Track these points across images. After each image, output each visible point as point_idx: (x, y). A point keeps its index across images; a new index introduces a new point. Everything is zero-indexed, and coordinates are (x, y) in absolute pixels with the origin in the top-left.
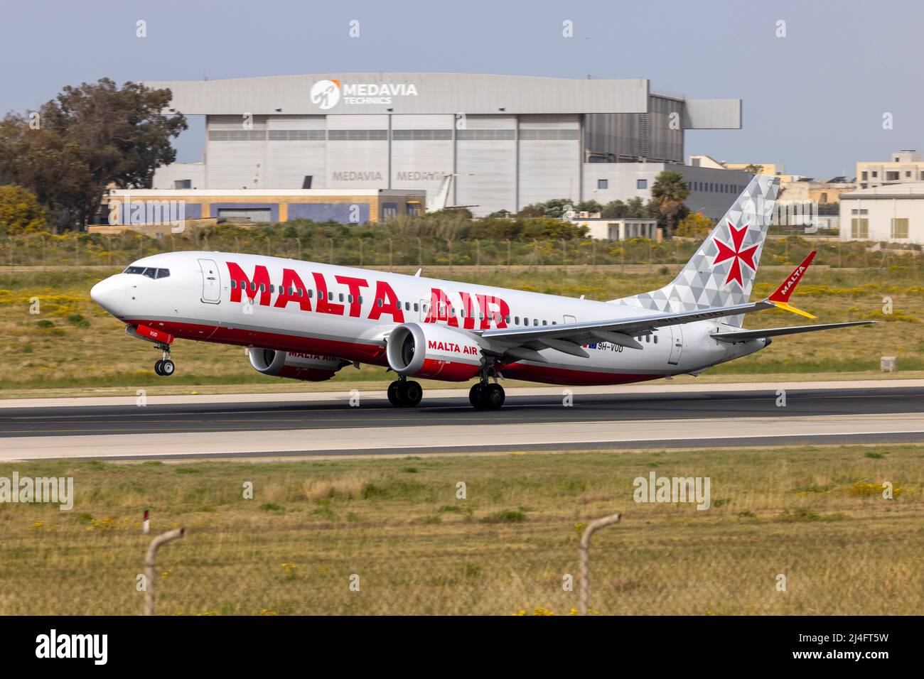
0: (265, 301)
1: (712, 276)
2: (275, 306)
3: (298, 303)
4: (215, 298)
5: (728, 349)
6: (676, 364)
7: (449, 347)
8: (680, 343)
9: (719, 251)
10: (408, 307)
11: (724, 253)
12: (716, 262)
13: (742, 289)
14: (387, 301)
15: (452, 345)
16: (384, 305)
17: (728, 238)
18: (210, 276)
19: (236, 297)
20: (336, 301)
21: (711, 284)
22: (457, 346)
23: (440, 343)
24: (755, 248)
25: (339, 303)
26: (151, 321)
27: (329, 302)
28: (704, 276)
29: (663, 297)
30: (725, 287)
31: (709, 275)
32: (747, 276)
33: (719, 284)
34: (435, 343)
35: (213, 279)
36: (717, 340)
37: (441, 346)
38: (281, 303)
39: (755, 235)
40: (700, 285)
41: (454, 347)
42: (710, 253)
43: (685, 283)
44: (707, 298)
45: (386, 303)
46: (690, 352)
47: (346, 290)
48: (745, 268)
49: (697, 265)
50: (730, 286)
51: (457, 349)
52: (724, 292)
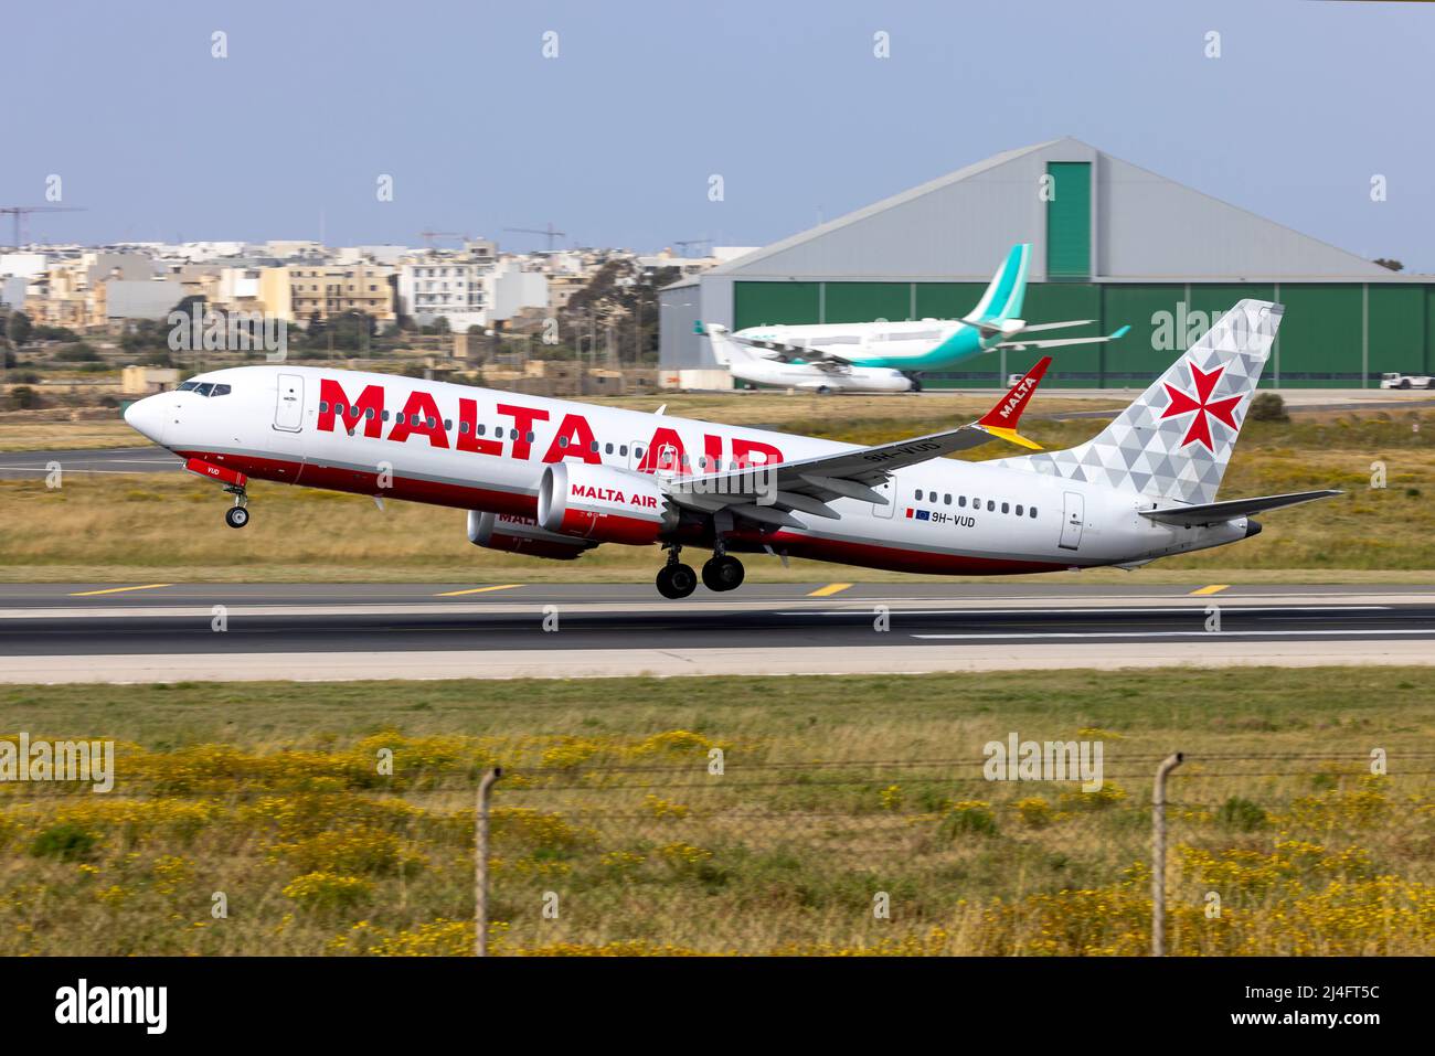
0: (373, 430)
1: (1157, 434)
2: (390, 438)
3: (427, 437)
4: (294, 424)
5: (1175, 535)
6: (1076, 549)
7: (605, 494)
8: (1078, 519)
9: (1171, 401)
10: (609, 449)
11: (1180, 403)
12: (1164, 416)
13: (1214, 455)
14: (576, 440)
15: (610, 492)
16: (570, 445)
17: (1187, 384)
18: (290, 395)
19: (325, 423)
20: (489, 436)
21: (1156, 445)
22: (620, 493)
23: (592, 489)
24: (1239, 398)
25: (494, 439)
26: (206, 454)
27: (478, 437)
28: (1144, 435)
29: (1073, 459)
30: (1178, 449)
31: (1151, 433)
32: (1222, 437)
33: (1169, 446)
34: (583, 488)
35: (293, 399)
36: (1153, 520)
37: (591, 492)
38: (399, 434)
39: (1236, 382)
40: (1136, 445)
41: (614, 496)
42: (1156, 402)
43: (1111, 442)
44: (1147, 463)
45: (573, 442)
46: (1098, 533)
47: (509, 423)
48: (1216, 426)
49: (1134, 418)
50: (1190, 449)
51: (620, 497)
52: (1179, 457)
